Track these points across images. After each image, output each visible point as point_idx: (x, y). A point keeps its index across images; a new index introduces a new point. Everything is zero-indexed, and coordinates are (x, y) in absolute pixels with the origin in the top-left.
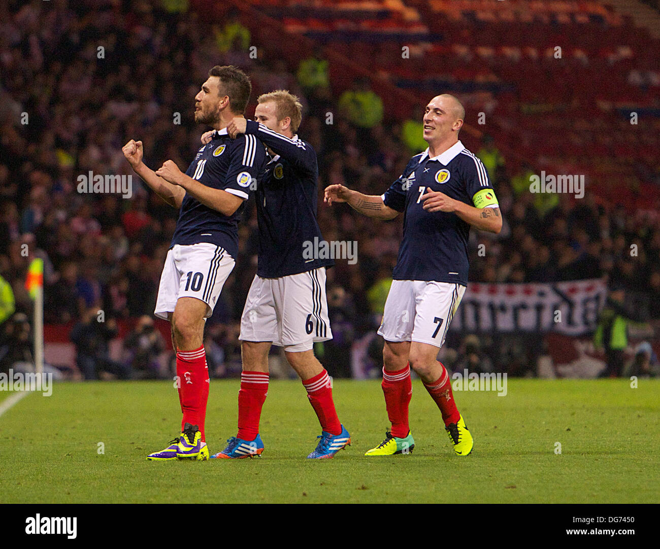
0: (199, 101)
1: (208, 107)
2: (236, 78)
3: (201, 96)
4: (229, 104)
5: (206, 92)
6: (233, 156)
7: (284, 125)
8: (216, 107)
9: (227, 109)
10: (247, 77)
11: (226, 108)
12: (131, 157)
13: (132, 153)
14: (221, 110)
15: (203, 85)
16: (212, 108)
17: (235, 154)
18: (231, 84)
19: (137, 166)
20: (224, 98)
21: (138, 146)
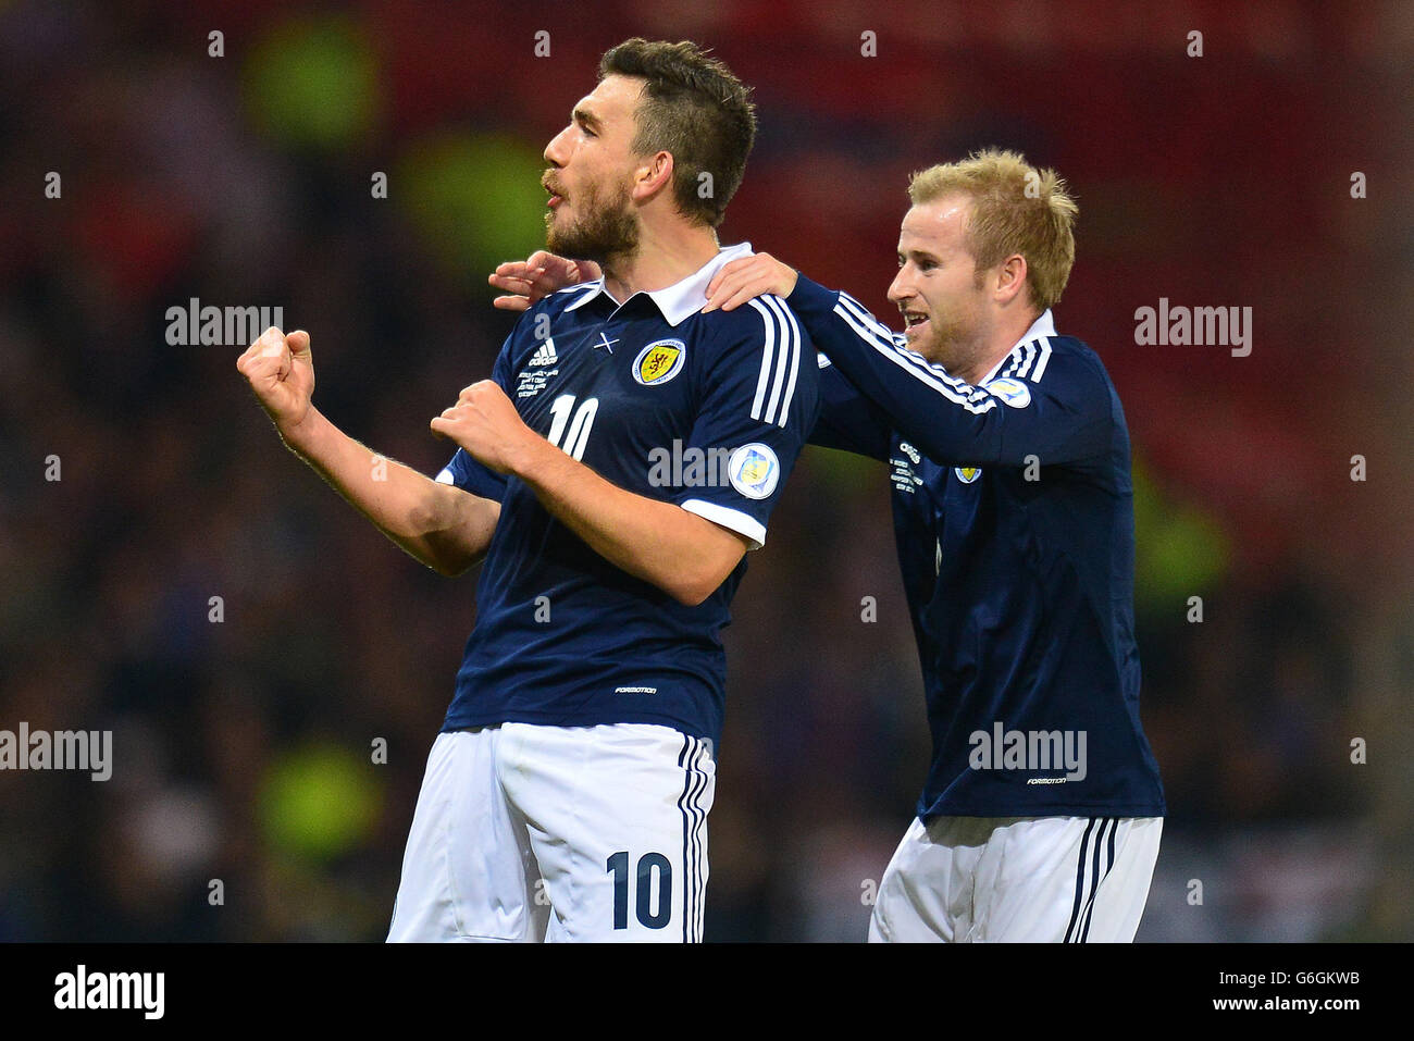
0: (556, 164)
1: (591, 190)
2: (705, 92)
3: (567, 144)
4: (670, 185)
5: (589, 133)
6: (716, 385)
7: (1002, 282)
8: (624, 192)
9: (664, 204)
10: (744, 91)
11: (658, 198)
12: (279, 387)
13: (282, 375)
14: (642, 201)
15: (580, 106)
16: (608, 193)
17: (723, 378)
18: (686, 108)
19: (298, 423)
20: (653, 160)
21: (293, 348)
